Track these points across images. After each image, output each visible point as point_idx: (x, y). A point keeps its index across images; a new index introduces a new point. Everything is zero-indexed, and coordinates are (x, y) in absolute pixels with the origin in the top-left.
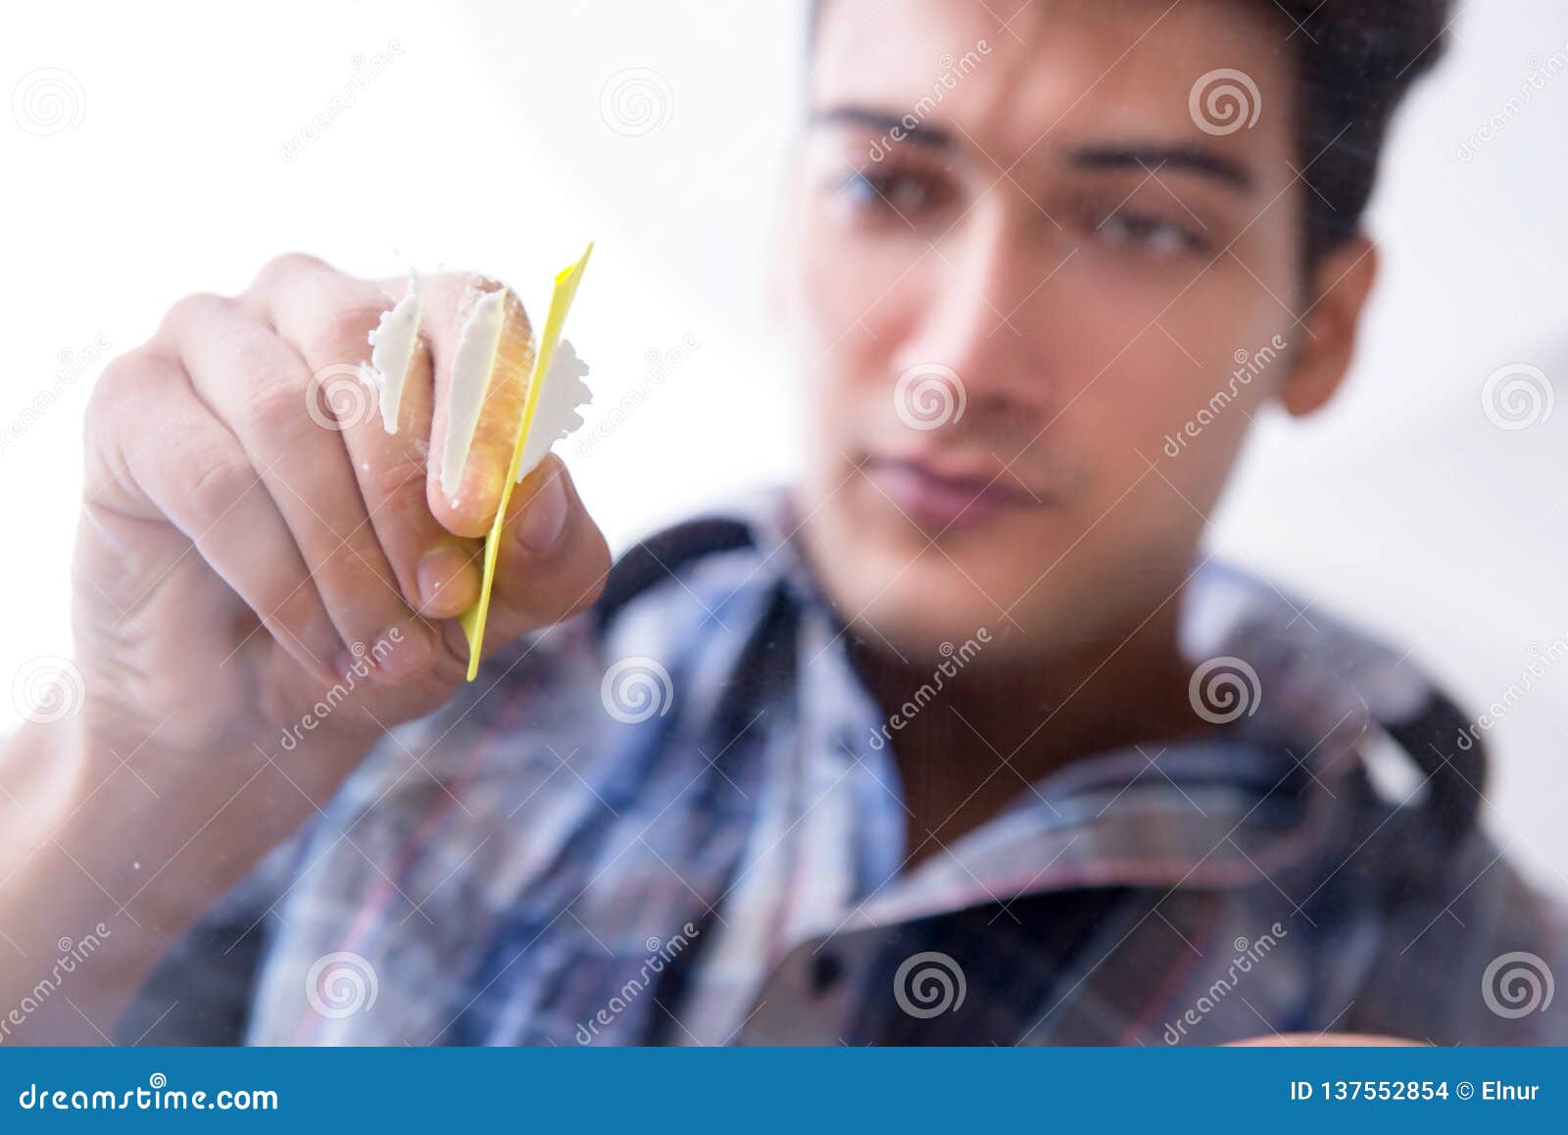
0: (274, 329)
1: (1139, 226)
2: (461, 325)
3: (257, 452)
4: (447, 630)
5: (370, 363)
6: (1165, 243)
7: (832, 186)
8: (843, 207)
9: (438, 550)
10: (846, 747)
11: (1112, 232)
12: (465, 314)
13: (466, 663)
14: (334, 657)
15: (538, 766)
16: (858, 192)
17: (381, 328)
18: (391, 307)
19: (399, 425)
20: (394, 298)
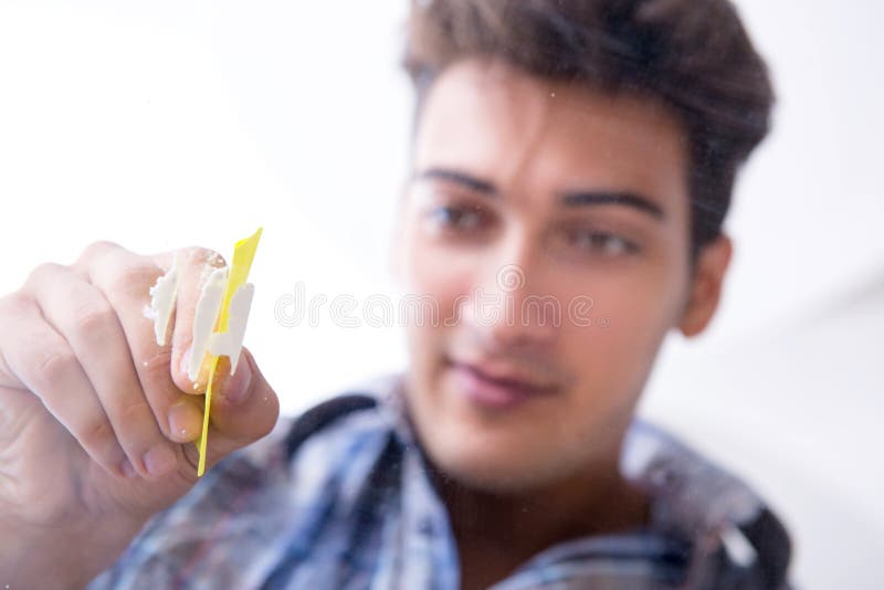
0: (90, 282)
1: (600, 239)
2: (202, 286)
3: (78, 347)
4: (186, 450)
5: (150, 306)
6: (614, 247)
7: (428, 214)
8: (433, 226)
9: (180, 404)
10: (428, 530)
11: (585, 243)
12: (205, 280)
13: (196, 468)
14: (120, 464)
15: (252, 533)
16: (442, 217)
17: (157, 286)
18: (163, 274)
19: (166, 340)
20: (165, 269)
